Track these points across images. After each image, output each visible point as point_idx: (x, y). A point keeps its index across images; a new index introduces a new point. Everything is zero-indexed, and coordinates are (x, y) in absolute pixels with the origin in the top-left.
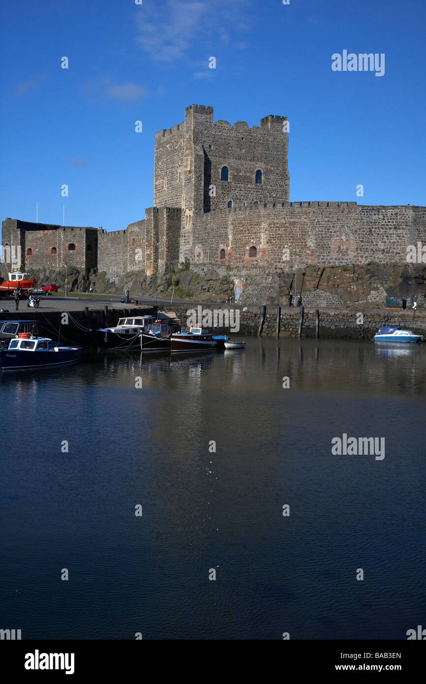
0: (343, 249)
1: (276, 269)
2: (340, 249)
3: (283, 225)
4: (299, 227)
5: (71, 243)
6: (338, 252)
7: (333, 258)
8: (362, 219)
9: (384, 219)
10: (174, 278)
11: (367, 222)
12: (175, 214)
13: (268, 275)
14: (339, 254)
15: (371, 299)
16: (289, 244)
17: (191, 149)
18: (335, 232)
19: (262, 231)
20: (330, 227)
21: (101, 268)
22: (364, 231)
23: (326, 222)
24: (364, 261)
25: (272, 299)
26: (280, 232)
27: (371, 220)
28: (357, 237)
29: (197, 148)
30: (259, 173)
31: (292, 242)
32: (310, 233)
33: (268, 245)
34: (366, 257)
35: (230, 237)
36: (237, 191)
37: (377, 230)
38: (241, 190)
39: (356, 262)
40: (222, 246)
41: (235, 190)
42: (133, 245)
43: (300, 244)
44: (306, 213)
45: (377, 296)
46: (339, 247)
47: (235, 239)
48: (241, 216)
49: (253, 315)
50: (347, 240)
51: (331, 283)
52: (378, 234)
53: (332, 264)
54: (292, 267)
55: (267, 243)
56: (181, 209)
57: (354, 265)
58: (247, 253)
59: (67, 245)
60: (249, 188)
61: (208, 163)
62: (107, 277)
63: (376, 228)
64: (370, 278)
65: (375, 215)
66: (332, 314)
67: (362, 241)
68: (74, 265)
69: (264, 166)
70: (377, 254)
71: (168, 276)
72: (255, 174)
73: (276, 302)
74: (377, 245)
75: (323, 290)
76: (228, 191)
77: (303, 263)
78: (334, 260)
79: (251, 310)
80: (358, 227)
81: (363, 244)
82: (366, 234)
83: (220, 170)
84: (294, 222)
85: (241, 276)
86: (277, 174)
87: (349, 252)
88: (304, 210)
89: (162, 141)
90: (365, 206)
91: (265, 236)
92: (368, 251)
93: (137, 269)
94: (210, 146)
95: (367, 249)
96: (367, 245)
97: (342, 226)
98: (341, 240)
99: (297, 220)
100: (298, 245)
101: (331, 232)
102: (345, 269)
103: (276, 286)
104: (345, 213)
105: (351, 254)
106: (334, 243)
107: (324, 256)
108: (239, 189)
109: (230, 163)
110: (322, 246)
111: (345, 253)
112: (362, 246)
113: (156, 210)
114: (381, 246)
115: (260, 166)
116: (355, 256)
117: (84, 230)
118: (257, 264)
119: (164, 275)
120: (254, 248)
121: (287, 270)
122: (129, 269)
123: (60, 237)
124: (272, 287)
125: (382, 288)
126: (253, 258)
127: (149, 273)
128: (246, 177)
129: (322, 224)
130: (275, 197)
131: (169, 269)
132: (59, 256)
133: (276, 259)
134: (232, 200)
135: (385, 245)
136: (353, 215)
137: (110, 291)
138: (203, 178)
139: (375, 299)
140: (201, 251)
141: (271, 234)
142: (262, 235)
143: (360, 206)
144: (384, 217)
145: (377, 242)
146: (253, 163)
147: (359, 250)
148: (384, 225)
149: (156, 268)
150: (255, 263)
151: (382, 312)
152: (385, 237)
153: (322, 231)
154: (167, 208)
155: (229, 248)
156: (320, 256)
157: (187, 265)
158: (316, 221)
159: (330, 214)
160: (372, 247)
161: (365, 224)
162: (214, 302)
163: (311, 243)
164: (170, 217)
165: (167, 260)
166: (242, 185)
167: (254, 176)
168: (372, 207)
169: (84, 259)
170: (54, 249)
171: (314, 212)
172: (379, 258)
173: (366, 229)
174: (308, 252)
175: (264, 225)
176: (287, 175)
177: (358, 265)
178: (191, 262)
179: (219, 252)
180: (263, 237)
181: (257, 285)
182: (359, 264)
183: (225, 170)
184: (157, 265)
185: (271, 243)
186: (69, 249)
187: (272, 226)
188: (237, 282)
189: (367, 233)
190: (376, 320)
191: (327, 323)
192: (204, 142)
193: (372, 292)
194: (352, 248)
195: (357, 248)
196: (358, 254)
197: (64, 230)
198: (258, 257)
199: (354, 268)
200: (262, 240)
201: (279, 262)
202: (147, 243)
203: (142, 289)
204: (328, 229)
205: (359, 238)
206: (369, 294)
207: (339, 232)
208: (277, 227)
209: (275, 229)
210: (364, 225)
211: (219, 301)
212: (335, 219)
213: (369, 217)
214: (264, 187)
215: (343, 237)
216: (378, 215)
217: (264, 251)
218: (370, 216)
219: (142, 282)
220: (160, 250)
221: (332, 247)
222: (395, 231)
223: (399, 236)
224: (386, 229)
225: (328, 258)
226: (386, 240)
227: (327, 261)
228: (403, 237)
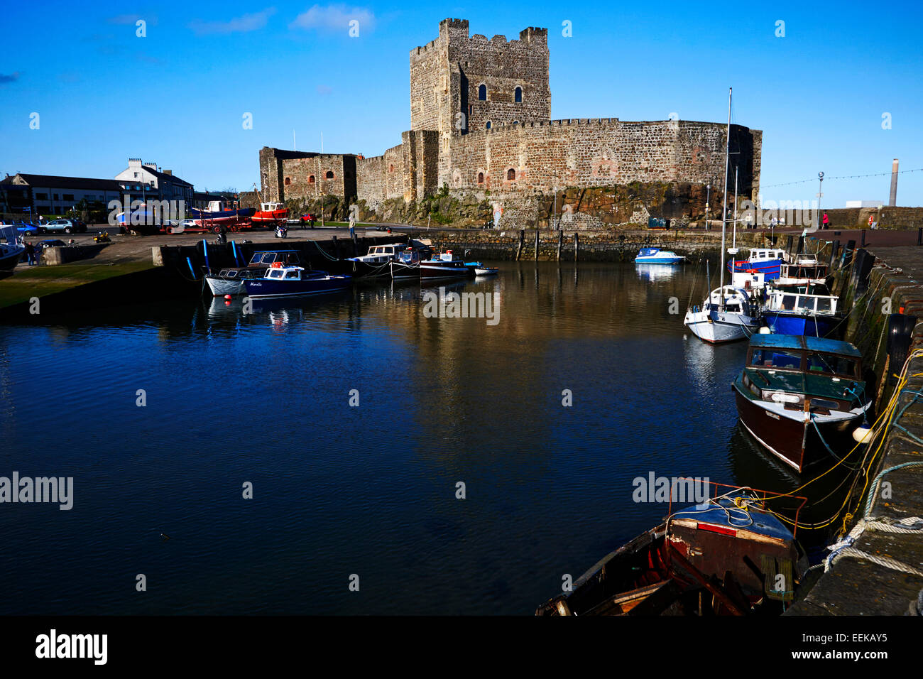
0: (604, 169)
1: (535, 191)
2: (601, 169)
3: (541, 145)
4: (559, 147)
5: (329, 170)
6: (599, 172)
7: (594, 179)
8: (624, 136)
9: (647, 136)
10: (433, 204)
11: (629, 140)
12: (432, 138)
13: (527, 198)
14: (600, 175)
15: (633, 220)
16: (549, 165)
17: (446, 67)
18: (596, 151)
19: (520, 152)
20: (591, 145)
21: (360, 196)
22: (626, 149)
23: (586, 140)
24: (626, 181)
25: (530, 223)
26: (539, 153)
27: (634, 137)
28: (619, 156)
29: (453, 65)
30: (518, 91)
31: (552, 163)
32: (570, 153)
33: (527, 166)
34: (629, 176)
35: (488, 159)
36: (495, 111)
37: (640, 147)
38: (500, 110)
39: (618, 182)
40: (480, 170)
41: (494, 109)
42: (391, 171)
43: (560, 165)
44: (566, 132)
45: (640, 217)
46: (601, 167)
47: (493, 162)
48: (498, 136)
49: (511, 240)
50: (609, 159)
51: (592, 204)
52: (642, 152)
53: (593, 185)
54: (551, 189)
55: (526, 164)
56: (438, 132)
57: (615, 185)
58: (506, 176)
59: (325, 172)
60: (508, 107)
61: (464, 82)
62: (367, 205)
63: (639, 145)
64: (633, 198)
65: (638, 131)
66: (592, 236)
67: (624, 160)
68: (333, 194)
69: (524, 83)
70: (640, 173)
71: (427, 202)
72: (514, 92)
73: (535, 227)
74: (640, 163)
75: (584, 212)
76: (487, 111)
77: (563, 185)
78: (595, 181)
79: (508, 235)
80: (620, 145)
81: (625, 162)
83: (477, 89)
84: (553, 142)
85: (500, 200)
86: (538, 91)
87: (611, 172)
88: (563, 128)
89: (417, 60)
90: (628, 122)
91: (524, 157)
92: (631, 171)
93: (396, 196)
94: (467, 63)
95: (629, 168)
96: (630, 164)
97: (603, 144)
98: (603, 159)
99: (556, 140)
100: (557, 166)
101: (592, 151)
102: (606, 189)
103: (536, 209)
104: (606, 130)
105: (613, 174)
106: (595, 163)
107: (584, 177)
108: (498, 108)
109: (489, 80)
110: (583, 167)
111: (607, 173)
112: (625, 165)
113: (412, 134)
114: (645, 164)
115: (519, 83)
116: (616, 176)
117: (341, 156)
118: (515, 187)
119: (423, 201)
120: (512, 171)
121: (547, 192)
122: (389, 196)
123: (317, 165)
124: (531, 211)
125: (645, 208)
126: (512, 181)
127: (408, 200)
128: (505, 95)
129: (582, 143)
130: (536, 116)
131: (428, 195)
132: (318, 185)
133: (535, 181)
134: (491, 121)
135: (648, 163)
136: (615, 132)
137: (369, 219)
138: (460, 98)
139: (637, 220)
140: (460, 176)
141: (530, 155)
142: (520, 156)
143: (622, 122)
144: (648, 133)
145: (640, 160)
146: (513, 80)
147: (621, 169)
148: (647, 142)
149: (415, 194)
150: (514, 186)
151: (642, 234)
152: (648, 155)
153: (583, 151)
154: (424, 131)
155: (487, 171)
156: (581, 177)
157: (446, 190)
158: (576, 139)
159: (591, 132)
160: (634, 166)
162: (473, 228)
163: (571, 163)
164: (426, 141)
165: (426, 186)
166: (501, 104)
167: (514, 94)
168: (635, 123)
169: (343, 187)
170: (312, 178)
171: (574, 131)
172: (643, 177)
173: (629, 146)
174: (568, 173)
175: (522, 146)
176: (548, 92)
177: (620, 185)
178: (450, 187)
179: (477, 176)
180: (522, 159)
181: (516, 209)
182: (621, 183)
183: (483, 88)
184: (416, 191)
185: (530, 164)
186: (328, 177)
187: (531, 146)
188: (496, 206)
189: (630, 151)
190: (637, 242)
191: (586, 247)
192: (460, 58)
193: (634, 213)
194: (615, 166)
195: (619, 168)
196: (620, 173)
197: (321, 157)
198: (516, 179)
199: (616, 189)
200: (520, 162)
201: (538, 184)
202: (404, 169)
203: (401, 216)
204: (589, 148)
205: (621, 156)
206: (631, 215)
207: (600, 151)
208: (535, 148)
209: (533, 150)
210: (626, 143)
211: (478, 226)
212: (596, 137)
213: (631, 134)
214: (524, 106)
215: (605, 157)
216: (642, 131)
217: (522, 174)
218: (633, 133)
219: (401, 210)
220: (418, 176)
221: (593, 166)
222: (659, 149)
223: (664, 154)
224: (650, 146)
225: (589, 178)
226: (650, 158)
227: (588, 182)
228: (667, 154)
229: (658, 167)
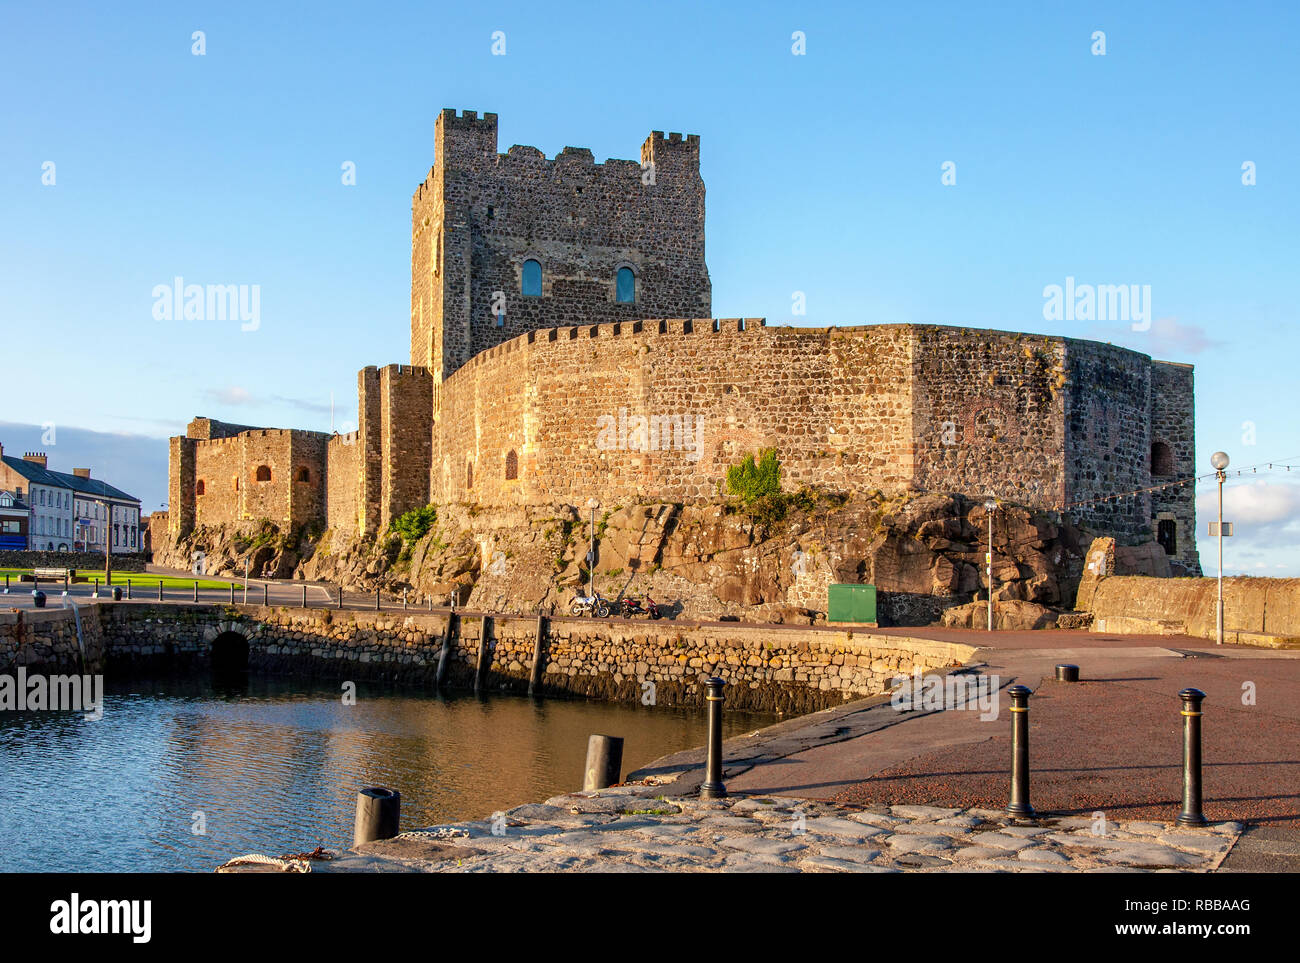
0: (731, 454)
1: (559, 510)
2: (722, 453)
3: (574, 390)
4: (613, 393)
5: (261, 463)
6: (716, 460)
7: (703, 479)
8: (779, 367)
9: (840, 365)
11: (794, 376)
12: (414, 381)
13: (540, 527)
14: (719, 468)
15: (797, 596)
18: (707, 404)
19: (525, 407)
20: (692, 390)
23: (681, 376)
24: (788, 487)
26: (567, 409)
27: (805, 370)
28: (770, 418)
29: (454, 213)
30: (624, 276)
33: (539, 444)
34: (796, 474)
35: (478, 429)
36: (563, 320)
37: (822, 396)
38: (576, 319)
40: (468, 456)
45: (813, 589)
46: (720, 447)
47: (485, 434)
50: (742, 427)
52: (827, 409)
53: (700, 495)
55: (538, 439)
58: (503, 471)
59: (254, 468)
63: (820, 391)
64: (798, 533)
65: (816, 353)
67: (783, 430)
68: (268, 515)
69: (638, 258)
70: (826, 466)
72: (615, 277)
74: (824, 439)
75: (671, 568)
76: (539, 319)
77: (623, 493)
78: (706, 485)
79: (422, 625)
80: (771, 390)
81: (783, 436)
82: (793, 409)
83: (518, 271)
84: (601, 379)
85: (490, 532)
86: (677, 275)
89: (418, 213)
90: (788, 330)
91: (533, 422)
92: (800, 459)
94: (490, 209)
95: (796, 450)
96: (798, 441)
97: (726, 387)
98: (725, 426)
99: (607, 374)
101: (697, 405)
102: (730, 508)
104: (733, 349)
107: (676, 472)
108: (572, 315)
109: (546, 249)
112: (783, 442)
113: (372, 375)
114: (836, 442)
115: (629, 257)
117: (289, 432)
118: (518, 499)
119: (389, 534)
120: (513, 456)
123: (242, 452)
125: (826, 564)
126: (513, 484)
128: (588, 284)
129: (670, 384)
131: (398, 518)
132: (242, 497)
135: (845, 440)
136: (756, 356)
138: (467, 289)
139: (806, 595)
140: (450, 473)
141: (546, 413)
142: (527, 418)
143: (774, 329)
144: (841, 358)
145: (824, 430)
146: (610, 250)
148: (841, 382)
149: (375, 518)
150: (515, 495)
152: (845, 417)
153: (673, 403)
154: (393, 368)
155: (477, 460)
156: (668, 472)
160: (812, 446)
161: (790, 380)
166: (579, 304)
167: (611, 281)
168: (806, 331)
169: (289, 501)
171: (650, 350)
172: (832, 477)
173: (792, 393)
175: (531, 392)
176: (703, 281)
180: (530, 422)
183: (531, 268)
184: (377, 509)
185: (547, 439)
186: (258, 479)
187: (550, 392)
188: (484, 547)
189: (797, 407)
192: (475, 199)
197: (249, 435)
198: (520, 479)
200: (527, 433)
204: (688, 397)
205: (774, 420)
206: (792, 582)
207: (717, 405)
208: (561, 394)
209: (555, 401)
210: (786, 383)
212: (708, 368)
213: (798, 359)
214: (639, 308)
215: (732, 419)
216: (826, 353)
217: (531, 464)
218: (802, 357)
222: (870, 400)
223: (883, 413)
224: (847, 391)
225: (690, 478)
226: (849, 426)
227: (688, 487)
228: (892, 414)
229: (871, 449)
